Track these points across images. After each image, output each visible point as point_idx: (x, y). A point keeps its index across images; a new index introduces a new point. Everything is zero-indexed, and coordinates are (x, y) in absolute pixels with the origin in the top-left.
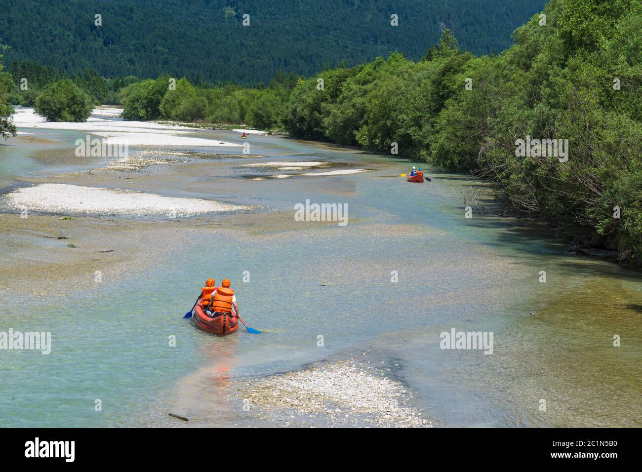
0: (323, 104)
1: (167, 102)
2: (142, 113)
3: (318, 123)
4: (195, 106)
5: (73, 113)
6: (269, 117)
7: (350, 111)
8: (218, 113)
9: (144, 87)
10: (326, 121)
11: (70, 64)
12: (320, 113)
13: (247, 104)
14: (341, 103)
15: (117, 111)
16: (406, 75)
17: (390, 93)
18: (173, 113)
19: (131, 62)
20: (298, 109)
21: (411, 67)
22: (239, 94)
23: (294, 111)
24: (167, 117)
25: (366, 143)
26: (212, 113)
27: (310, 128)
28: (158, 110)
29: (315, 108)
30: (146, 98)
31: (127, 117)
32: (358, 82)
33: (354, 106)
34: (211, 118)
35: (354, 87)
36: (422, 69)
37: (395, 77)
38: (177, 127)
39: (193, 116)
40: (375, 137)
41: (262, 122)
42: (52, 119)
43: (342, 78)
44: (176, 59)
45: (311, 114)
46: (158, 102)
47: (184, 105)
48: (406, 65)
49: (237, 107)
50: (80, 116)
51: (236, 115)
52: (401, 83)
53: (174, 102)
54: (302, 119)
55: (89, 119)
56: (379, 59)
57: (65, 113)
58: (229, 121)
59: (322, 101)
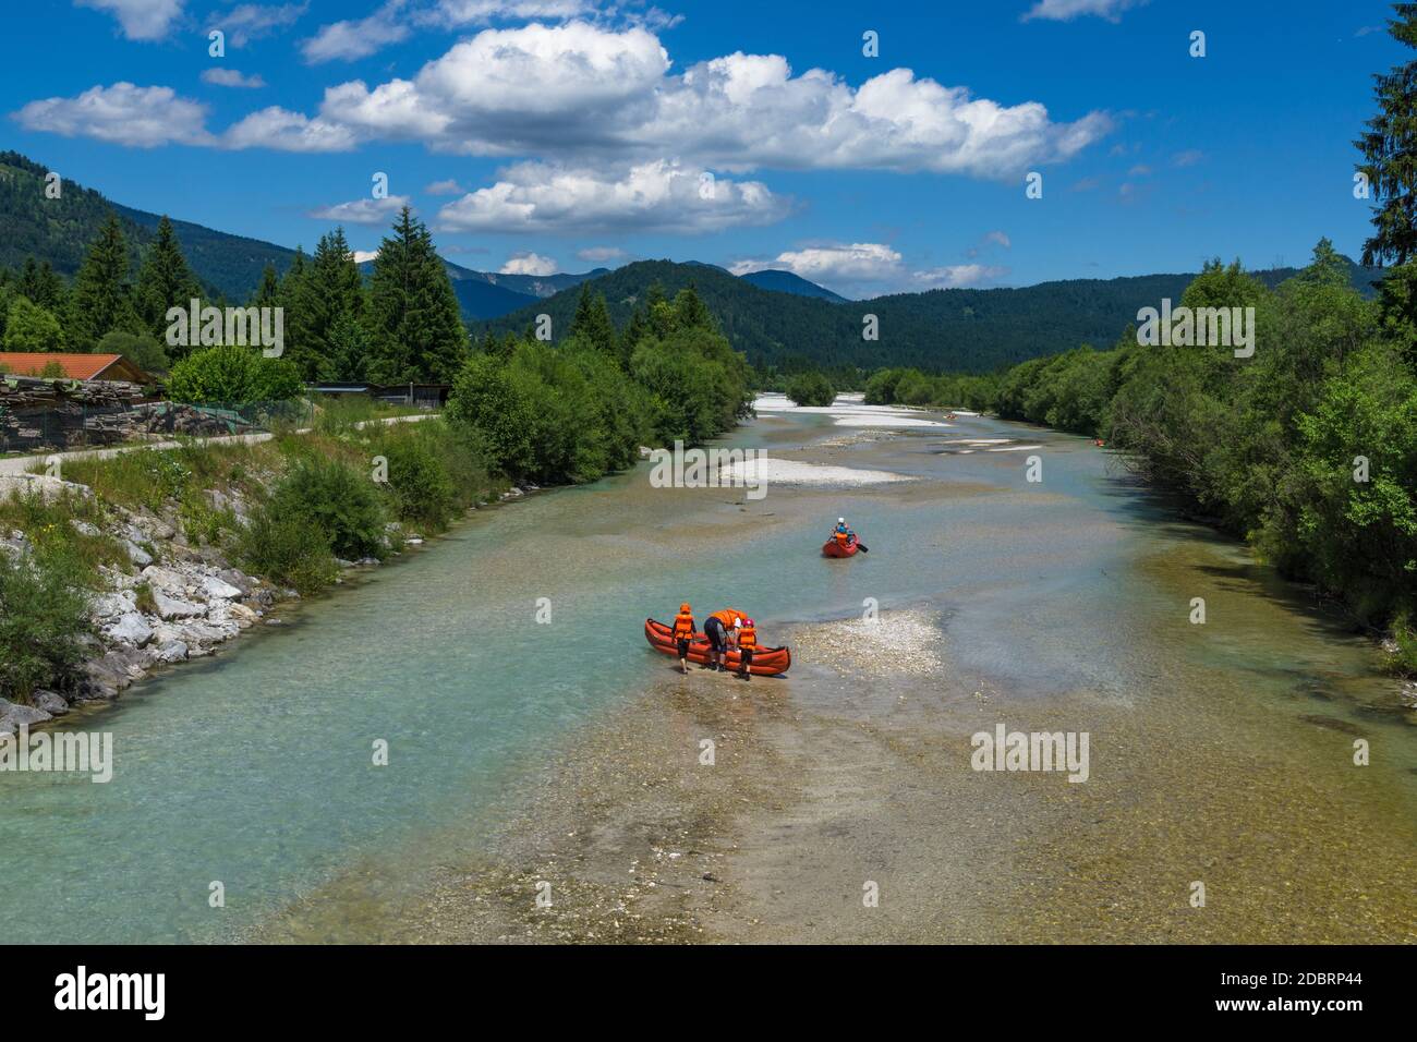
0: (1025, 390)
1: (901, 389)
2: (880, 398)
3: (1020, 406)
4: (923, 392)
5: (820, 399)
6: (983, 401)
7: (1044, 396)
8: (943, 398)
9: (883, 375)
10: (1026, 404)
11: (831, 357)
12: (1022, 397)
13: (968, 389)
14: (1038, 388)
15: (860, 397)
16: (1090, 364)
17: (1075, 380)
18: (905, 399)
19: (884, 355)
20: (1004, 395)
21: (1095, 357)
22: (961, 382)
23: (1000, 396)
24: (901, 402)
25: (1054, 422)
26: (937, 398)
27: (1014, 411)
28: (892, 395)
29: (1018, 392)
30: (884, 386)
31: (868, 402)
32: (1052, 370)
33: (1048, 391)
34: (938, 401)
35: (1050, 374)
36: (1105, 358)
37: (1080, 365)
38: (906, 410)
39: (921, 400)
40: (1063, 418)
41: (977, 406)
42: (801, 404)
43: (1040, 367)
44: (922, 352)
45: (1015, 398)
46: (893, 390)
47: (915, 390)
48: (1091, 355)
49: (959, 393)
50: (825, 402)
51: (958, 399)
52: (1085, 370)
53: (906, 389)
54: (1007, 402)
55: (834, 404)
56: (1071, 351)
57: (813, 399)
58: (952, 405)
59: (1025, 387)
